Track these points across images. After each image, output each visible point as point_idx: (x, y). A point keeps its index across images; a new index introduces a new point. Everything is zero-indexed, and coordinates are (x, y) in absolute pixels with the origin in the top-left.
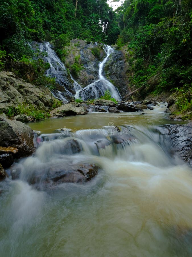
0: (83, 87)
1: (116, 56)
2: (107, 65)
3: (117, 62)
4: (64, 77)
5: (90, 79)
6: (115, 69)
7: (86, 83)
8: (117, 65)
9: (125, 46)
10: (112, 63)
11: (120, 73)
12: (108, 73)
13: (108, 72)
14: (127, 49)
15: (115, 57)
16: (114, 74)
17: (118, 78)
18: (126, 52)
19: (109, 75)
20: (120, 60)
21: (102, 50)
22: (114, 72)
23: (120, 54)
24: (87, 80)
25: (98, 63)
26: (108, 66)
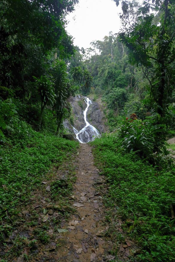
0: (79, 131)
1: (94, 107)
3: (95, 111)
5: (82, 125)
6: (94, 116)
7: (79, 128)
8: (96, 114)
9: (99, 99)
10: (92, 112)
11: (99, 119)
12: (90, 120)
13: (90, 118)
14: (101, 101)
15: (93, 108)
16: (94, 120)
17: (97, 123)
18: (100, 103)
19: (91, 120)
20: (97, 109)
21: (84, 102)
23: (97, 105)
24: (80, 125)
25: (83, 112)
26: (90, 114)
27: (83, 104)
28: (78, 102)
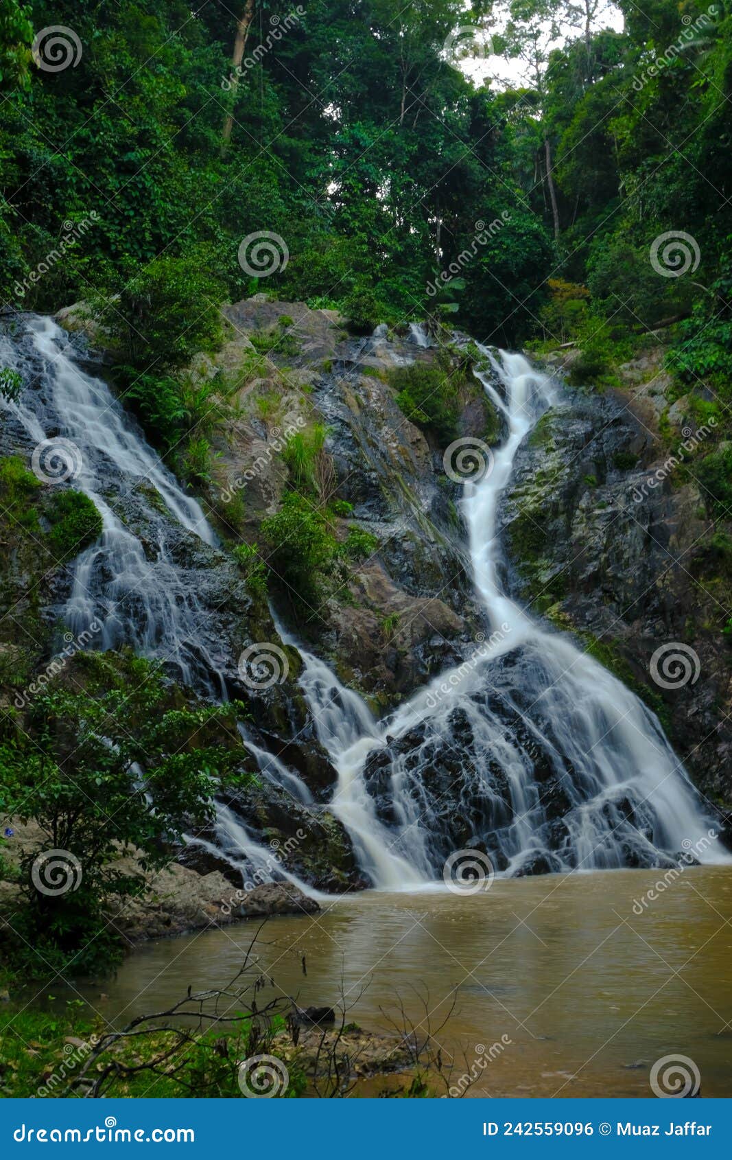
0: (384, 711)
1: (588, 436)
2: (530, 504)
3: (602, 480)
4: (226, 624)
5: (428, 634)
6: (597, 540)
7: (397, 668)
8: (610, 509)
9: (644, 363)
10: (571, 494)
11: (649, 573)
12: (545, 577)
13: (543, 562)
14: (662, 380)
15: (578, 446)
16: (596, 578)
17: (628, 619)
18: (659, 403)
19: (558, 589)
20: (625, 464)
21: (470, 388)
22: (591, 569)
23: (617, 422)
24: (403, 635)
25: (455, 492)
26: (539, 516)
27: (457, 414)
28: (402, 380)
